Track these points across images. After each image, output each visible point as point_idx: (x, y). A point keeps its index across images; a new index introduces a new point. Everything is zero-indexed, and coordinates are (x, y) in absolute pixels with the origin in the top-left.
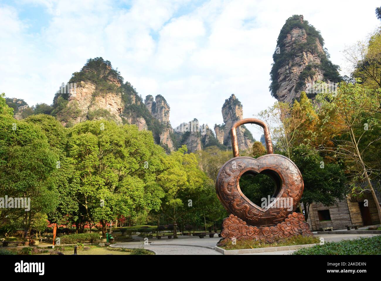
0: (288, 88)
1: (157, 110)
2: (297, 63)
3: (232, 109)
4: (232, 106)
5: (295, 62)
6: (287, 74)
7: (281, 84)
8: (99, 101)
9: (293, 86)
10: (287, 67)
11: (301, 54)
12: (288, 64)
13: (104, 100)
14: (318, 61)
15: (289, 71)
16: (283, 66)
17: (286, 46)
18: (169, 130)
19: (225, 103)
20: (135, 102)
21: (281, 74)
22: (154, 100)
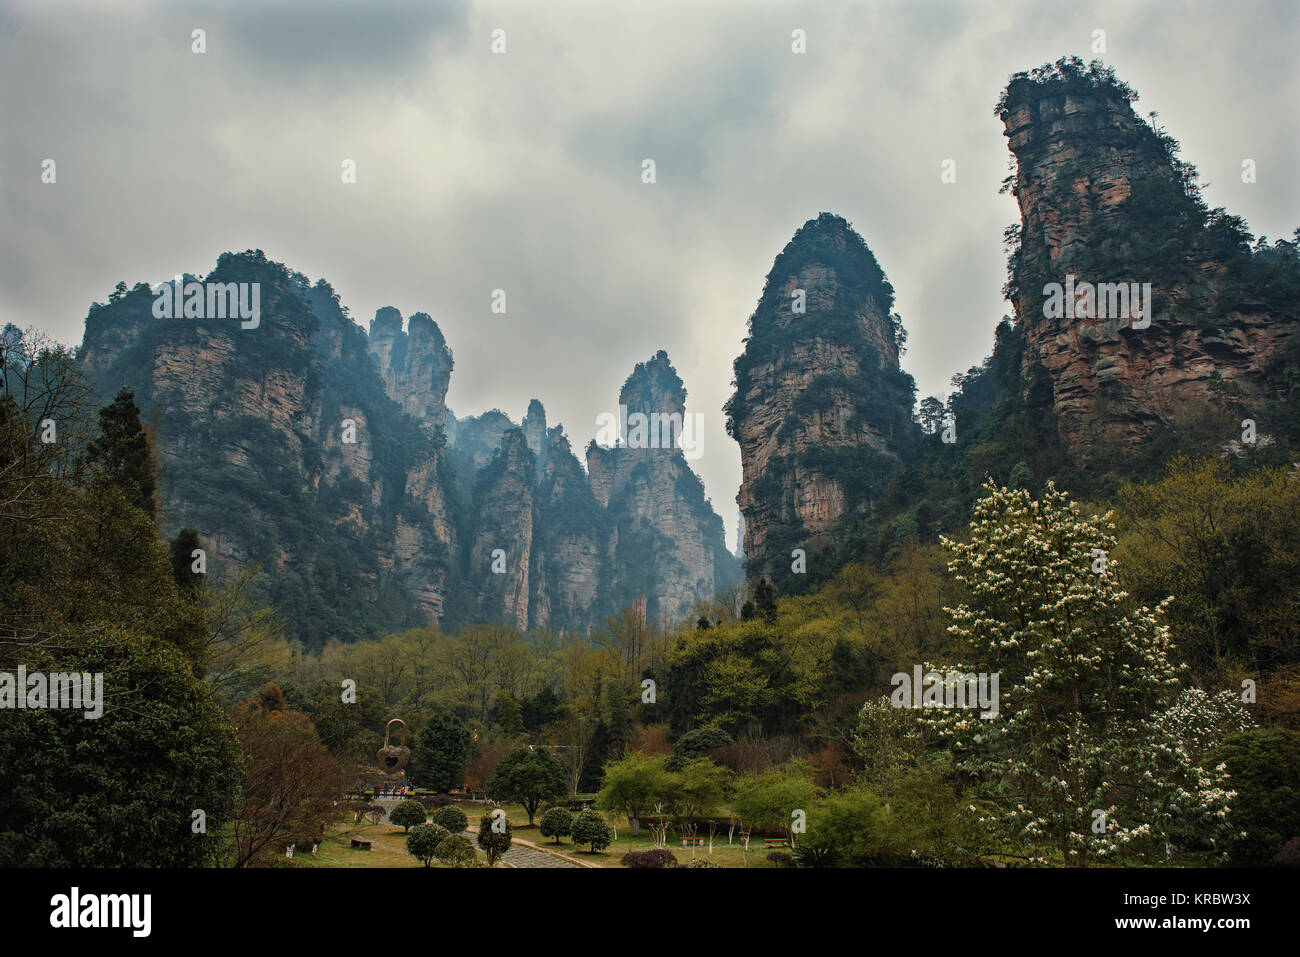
0: (768, 422)
1: (410, 365)
2: (796, 365)
3: (654, 397)
4: (652, 390)
5: (794, 359)
6: (769, 387)
7: (752, 407)
8: (243, 391)
9: (778, 423)
10: (772, 369)
11: (811, 340)
12: (775, 362)
13: (256, 388)
14: (851, 368)
15: (775, 381)
16: (763, 362)
17: (781, 306)
18: (436, 456)
19: (634, 374)
20: (342, 353)
21: (756, 381)
22: (405, 328)
